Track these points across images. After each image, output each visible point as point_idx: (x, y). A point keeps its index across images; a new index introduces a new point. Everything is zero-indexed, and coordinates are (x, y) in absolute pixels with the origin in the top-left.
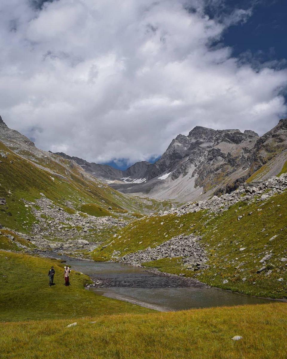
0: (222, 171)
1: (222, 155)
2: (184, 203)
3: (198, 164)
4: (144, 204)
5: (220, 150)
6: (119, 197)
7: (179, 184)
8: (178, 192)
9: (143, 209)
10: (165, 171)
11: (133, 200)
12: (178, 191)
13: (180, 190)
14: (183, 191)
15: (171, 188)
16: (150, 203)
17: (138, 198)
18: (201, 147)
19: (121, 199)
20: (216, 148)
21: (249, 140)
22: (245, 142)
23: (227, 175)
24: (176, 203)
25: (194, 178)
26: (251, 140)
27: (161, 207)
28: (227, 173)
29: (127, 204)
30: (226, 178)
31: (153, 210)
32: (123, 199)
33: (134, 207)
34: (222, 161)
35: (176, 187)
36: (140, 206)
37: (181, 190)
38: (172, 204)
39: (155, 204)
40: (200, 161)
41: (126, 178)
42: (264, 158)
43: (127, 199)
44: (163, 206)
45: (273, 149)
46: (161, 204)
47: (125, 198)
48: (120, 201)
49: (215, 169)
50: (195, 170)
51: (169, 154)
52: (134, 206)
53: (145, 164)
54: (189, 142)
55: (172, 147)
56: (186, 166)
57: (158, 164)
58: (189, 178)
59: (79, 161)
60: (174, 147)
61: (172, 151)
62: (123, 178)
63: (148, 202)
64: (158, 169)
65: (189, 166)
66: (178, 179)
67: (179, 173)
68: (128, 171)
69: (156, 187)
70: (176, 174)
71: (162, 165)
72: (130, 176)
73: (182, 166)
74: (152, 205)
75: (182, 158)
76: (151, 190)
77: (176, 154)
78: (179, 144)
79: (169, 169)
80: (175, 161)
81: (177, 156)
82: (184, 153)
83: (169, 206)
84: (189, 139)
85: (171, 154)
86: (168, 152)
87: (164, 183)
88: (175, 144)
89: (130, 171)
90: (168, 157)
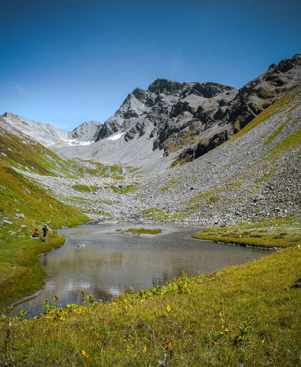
0: (190, 129)
1: (190, 110)
2: (139, 167)
3: (158, 122)
4: (86, 167)
5: (188, 103)
6: (52, 158)
7: (133, 146)
9: (84, 175)
10: (117, 131)
11: (71, 162)
14: (138, 154)
15: (124, 149)
16: (94, 167)
17: (80, 160)
18: (163, 102)
19: (55, 161)
20: (183, 101)
21: (226, 92)
22: (220, 94)
23: (197, 134)
24: (128, 167)
25: (153, 139)
26: (229, 91)
27: (108, 172)
28: (197, 131)
29: (63, 167)
30: (197, 137)
32: (57, 161)
33: (71, 172)
34: (190, 117)
36: (81, 170)
37: (136, 153)
38: (123, 169)
39: (100, 169)
40: (162, 119)
41: (71, 140)
42: (256, 105)
43: (63, 161)
44: (112, 171)
45: (270, 94)
46: (108, 168)
47: (61, 160)
48: (52, 162)
49: (181, 126)
50: (155, 129)
51: (123, 111)
52: (71, 170)
53: (95, 125)
54: (147, 97)
55: (127, 103)
56: (143, 124)
57: (109, 123)
58: (147, 139)
59: (14, 119)
60: (130, 103)
61: (127, 107)
62: (68, 141)
63: (92, 165)
64: (109, 129)
65: (147, 125)
66: (132, 140)
67: (134, 133)
68: (74, 132)
69: (105, 149)
70: (131, 134)
71: (114, 124)
72: (77, 138)
73: (139, 124)
74: (97, 170)
75: (139, 116)
76: (99, 152)
77: (132, 111)
78: (136, 99)
79: (123, 129)
80: (130, 120)
81: (133, 114)
82: (141, 110)
83: (119, 171)
84: (149, 94)
85: (126, 111)
86: (122, 109)
87: (115, 144)
88: (131, 100)
89: (76, 132)
90: (121, 115)
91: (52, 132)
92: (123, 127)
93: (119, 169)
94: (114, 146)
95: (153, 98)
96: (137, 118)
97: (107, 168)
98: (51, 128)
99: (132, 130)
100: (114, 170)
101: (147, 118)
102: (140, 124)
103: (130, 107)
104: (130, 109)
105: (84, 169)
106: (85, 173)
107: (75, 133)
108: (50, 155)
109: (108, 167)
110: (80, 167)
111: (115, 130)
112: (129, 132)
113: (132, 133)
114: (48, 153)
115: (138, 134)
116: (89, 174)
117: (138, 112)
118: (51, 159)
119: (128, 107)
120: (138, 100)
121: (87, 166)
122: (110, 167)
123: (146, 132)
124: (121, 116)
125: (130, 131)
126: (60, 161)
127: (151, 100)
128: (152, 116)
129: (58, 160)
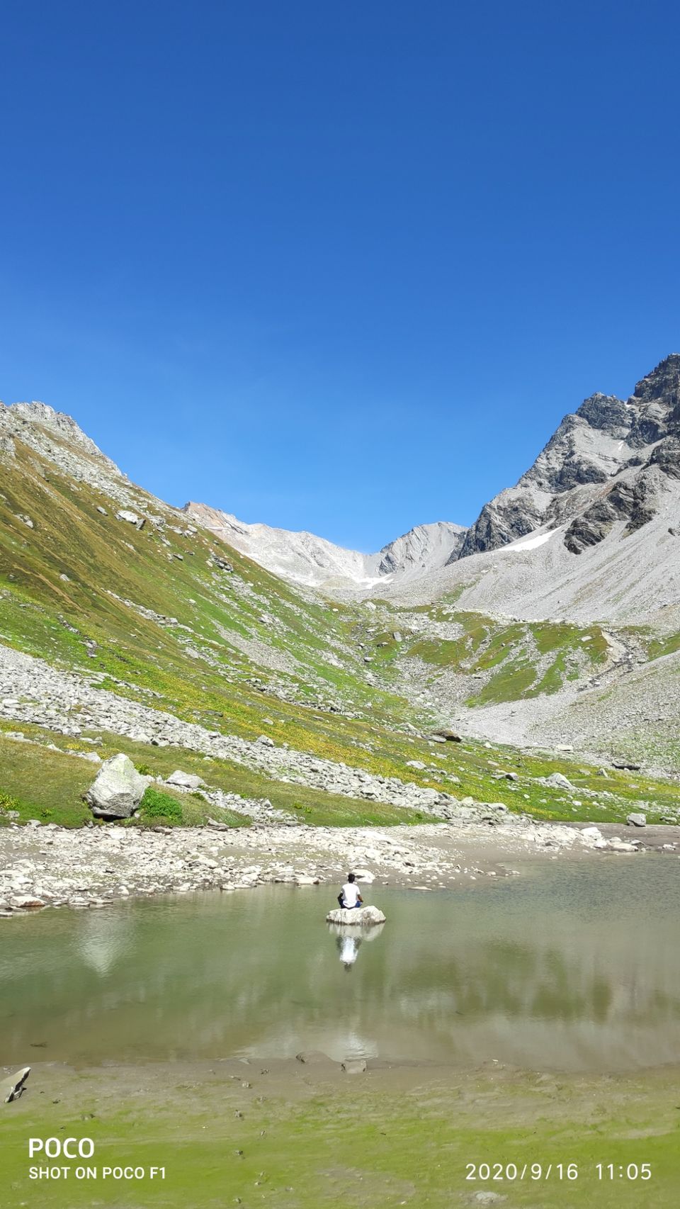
4: (410, 633)
6: (256, 589)
7: (610, 559)
8: (614, 592)
9: (399, 666)
10: (531, 530)
11: (343, 610)
12: (615, 587)
13: (625, 584)
14: (643, 585)
15: (570, 577)
16: (448, 632)
17: (384, 608)
19: (267, 602)
24: (631, 630)
27: (523, 652)
31: (463, 671)
32: (276, 603)
33: (334, 650)
35: (598, 575)
36: (384, 643)
37: (633, 585)
39: (479, 638)
41: (375, 578)
43: (304, 605)
44: (543, 648)
46: (523, 635)
51: (549, 470)
52: (334, 644)
53: (449, 531)
54: (634, 419)
55: (562, 443)
56: (641, 485)
57: (499, 508)
58: (670, 531)
59: (209, 518)
60: (571, 442)
61: (560, 456)
62: (364, 580)
63: (438, 624)
64: (500, 526)
65: (657, 487)
66: (599, 544)
67: (603, 520)
68: (385, 555)
69: (488, 579)
70: (589, 524)
71: (516, 509)
72: (392, 571)
73: (622, 490)
74: (462, 642)
75: (609, 478)
76: (465, 592)
77: (580, 463)
78: (591, 429)
79: (552, 521)
80: (574, 491)
81: (586, 473)
82: (615, 460)
83: (584, 644)
84: (637, 409)
85: (558, 468)
86: (545, 461)
87: (527, 562)
88: (574, 432)
89: (390, 555)
90: (542, 480)
91: (318, 557)
92: (551, 517)
93: (584, 639)
94: (525, 568)
95: (656, 418)
96: (600, 485)
97: (515, 631)
98: (314, 545)
99: (593, 513)
100: (557, 643)
101: (655, 466)
102: (626, 488)
103: (572, 453)
104: (575, 458)
105: (399, 639)
106: (402, 656)
107: (388, 558)
108: (246, 579)
109: (524, 630)
110: (378, 630)
111: (521, 530)
112: (583, 520)
113: (597, 523)
114: (236, 571)
115: (619, 526)
116: (421, 664)
117: (601, 465)
118: (247, 591)
119: (563, 454)
120: (598, 432)
121: (414, 628)
122: (533, 627)
123: (657, 510)
124: (540, 484)
125: (586, 516)
126: (288, 605)
127: (651, 423)
128: (672, 456)
129: (283, 601)
